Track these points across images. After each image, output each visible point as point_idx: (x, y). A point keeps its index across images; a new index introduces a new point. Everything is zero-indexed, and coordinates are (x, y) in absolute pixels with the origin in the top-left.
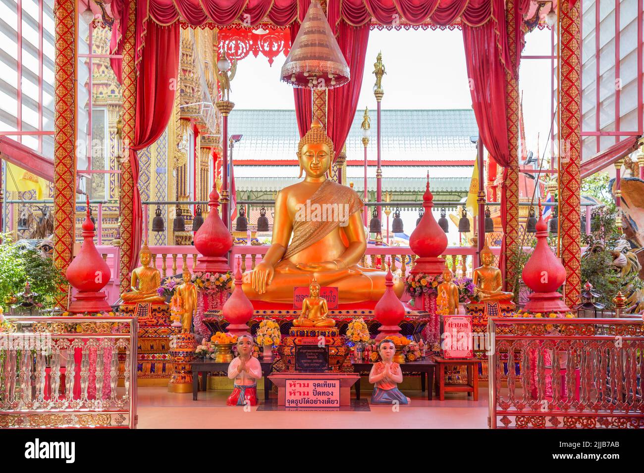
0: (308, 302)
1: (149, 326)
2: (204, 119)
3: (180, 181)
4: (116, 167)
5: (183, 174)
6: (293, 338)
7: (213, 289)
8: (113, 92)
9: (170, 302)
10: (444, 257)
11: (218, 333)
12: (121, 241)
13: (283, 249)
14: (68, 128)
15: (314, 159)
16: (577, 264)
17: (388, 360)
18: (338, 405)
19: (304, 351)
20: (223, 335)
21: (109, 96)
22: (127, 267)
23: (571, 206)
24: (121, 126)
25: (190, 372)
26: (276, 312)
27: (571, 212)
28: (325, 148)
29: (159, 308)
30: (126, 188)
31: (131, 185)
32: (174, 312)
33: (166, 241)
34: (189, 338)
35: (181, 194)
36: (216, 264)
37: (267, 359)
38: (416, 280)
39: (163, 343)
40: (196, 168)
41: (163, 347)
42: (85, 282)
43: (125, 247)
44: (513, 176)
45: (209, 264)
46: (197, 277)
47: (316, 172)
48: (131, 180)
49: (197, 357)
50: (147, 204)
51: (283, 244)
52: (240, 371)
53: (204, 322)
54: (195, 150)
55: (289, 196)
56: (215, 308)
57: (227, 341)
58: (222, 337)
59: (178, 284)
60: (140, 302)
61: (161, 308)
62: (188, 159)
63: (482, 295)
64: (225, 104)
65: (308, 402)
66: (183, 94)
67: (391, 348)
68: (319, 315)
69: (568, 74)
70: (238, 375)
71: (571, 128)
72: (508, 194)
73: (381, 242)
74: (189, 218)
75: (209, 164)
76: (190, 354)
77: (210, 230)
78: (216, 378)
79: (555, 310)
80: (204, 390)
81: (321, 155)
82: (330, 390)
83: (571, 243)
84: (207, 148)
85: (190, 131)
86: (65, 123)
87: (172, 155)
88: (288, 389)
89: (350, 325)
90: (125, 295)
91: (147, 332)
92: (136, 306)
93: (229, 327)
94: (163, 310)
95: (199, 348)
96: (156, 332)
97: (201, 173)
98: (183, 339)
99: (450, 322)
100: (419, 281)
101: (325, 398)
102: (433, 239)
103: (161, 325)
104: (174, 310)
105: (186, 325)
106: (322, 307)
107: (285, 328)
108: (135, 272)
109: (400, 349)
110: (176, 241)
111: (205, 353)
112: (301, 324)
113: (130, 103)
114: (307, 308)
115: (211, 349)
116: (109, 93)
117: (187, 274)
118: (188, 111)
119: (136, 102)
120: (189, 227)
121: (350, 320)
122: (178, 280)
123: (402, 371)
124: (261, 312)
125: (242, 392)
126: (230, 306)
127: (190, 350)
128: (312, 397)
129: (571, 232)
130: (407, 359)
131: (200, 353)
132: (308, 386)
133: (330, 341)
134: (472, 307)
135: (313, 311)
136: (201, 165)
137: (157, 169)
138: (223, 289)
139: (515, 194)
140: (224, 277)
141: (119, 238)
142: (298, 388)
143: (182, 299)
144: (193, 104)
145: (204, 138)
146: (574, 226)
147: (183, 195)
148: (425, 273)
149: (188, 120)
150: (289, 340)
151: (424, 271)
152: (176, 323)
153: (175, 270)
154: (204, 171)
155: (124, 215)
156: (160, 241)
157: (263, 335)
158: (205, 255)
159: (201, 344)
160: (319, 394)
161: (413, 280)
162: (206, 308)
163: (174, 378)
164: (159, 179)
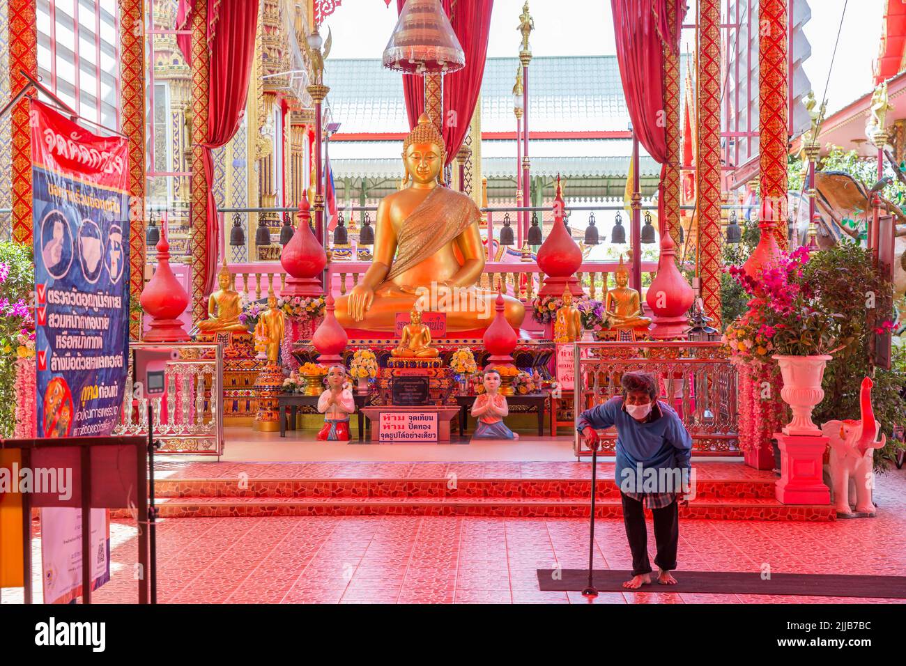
0: (408, 330)
1: (230, 358)
2: (294, 92)
3: (263, 175)
4: (181, 159)
5: (268, 166)
6: (391, 370)
7: (304, 316)
8: (176, 62)
9: (253, 331)
10: (580, 276)
11: (307, 364)
12: (194, 259)
13: (386, 269)
14: (137, 134)
15: (421, 161)
16: (716, 284)
17: (492, 392)
18: (436, 439)
19: (402, 383)
20: (313, 366)
21: (171, 68)
22: (201, 290)
23: (710, 218)
24: (190, 115)
25: (277, 409)
26: (375, 342)
27: (709, 225)
28: (434, 148)
29: (241, 338)
30: (199, 194)
31: (205, 190)
32: (258, 341)
33: (246, 255)
34: (276, 371)
35: (266, 192)
36: (307, 287)
37: (361, 393)
38: (543, 304)
39: (247, 378)
40: (285, 155)
41: (247, 382)
42: (161, 309)
43: (199, 266)
44: (673, 175)
45: (298, 287)
46: (285, 302)
47: (423, 177)
48: (204, 184)
49: (285, 391)
50: (224, 211)
51: (386, 263)
52: (331, 404)
53: (292, 354)
54: (283, 131)
55: (392, 206)
56: (307, 337)
57: (317, 373)
58: (311, 369)
59: (263, 310)
60: (220, 331)
61: (244, 338)
62: (274, 148)
63: (612, 321)
64: (317, 89)
65: (403, 436)
66: (266, 60)
67: (496, 379)
68: (421, 344)
69: (706, 66)
70: (328, 409)
71: (709, 128)
72: (667, 197)
73: (529, 254)
74: (276, 223)
75: (303, 147)
76: (276, 389)
77: (299, 246)
78: (307, 416)
79: (679, 336)
80: (294, 429)
81: (429, 157)
82: (427, 423)
83: (709, 261)
84: (300, 126)
85: (276, 106)
86: (133, 129)
87: (253, 143)
88: (383, 422)
89: (455, 355)
90: (202, 324)
91: (228, 365)
92: (214, 335)
93: (319, 358)
94: (245, 340)
95: (287, 382)
96: (238, 365)
97: (292, 159)
98: (269, 371)
99: (563, 350)
100: (546, 305)
101: (422, 431)
102: (562, 255)
103: (244, 357)
104: (259, 340)
105: (272, 356)
106: (425, 335)
107: (383, 358)
108: (212, 297)
109: (507, 381)
110: (260, 254)
111: (293, 386)
112: (400, 354)
113: (202, 90)
114: (408, 336)
115: (300, 383)
116: (171, 64)
117: (272, 299)
118: (274, 82)
119: (208, 88)
120: (275, 237)
121: (455, 350)
122: (263, 306)
123: (509, 404)
124: (358, 342)
125: (333, 427)
126: (322, 334)
127: (277, 384)
128: (407, 431)
129: (708, 248)
130: (517, 392)
131: (288, 386)
132: (403, 419)
133: (431, 373)
134: (602, 335)
135: (414, 340)
136: (292, 149)
137: (234, 162)
138: (315, 315)
139: (674, 197)
140: (317, 302)
141: (191, 255)
142: (392, 422)
143: (268, 327)
144: (280, 74)
145: (295, 113)
146: (712, 240)
147: (268, 193)
148: (554, 296)
149: (273, 94)
150: (387, 371)
151: (553, 293)
152: (261, 355)
153: (259, 293)
154: (297, 157)
155: (196, 227)
156: (240, 256)
157: (358, 367)
158: (294, 275)
159: (289, 377)
160: (416, 427)
161: (540, 304)
162: (295, 338)
163: (260, 415)
164: (236, 174)
